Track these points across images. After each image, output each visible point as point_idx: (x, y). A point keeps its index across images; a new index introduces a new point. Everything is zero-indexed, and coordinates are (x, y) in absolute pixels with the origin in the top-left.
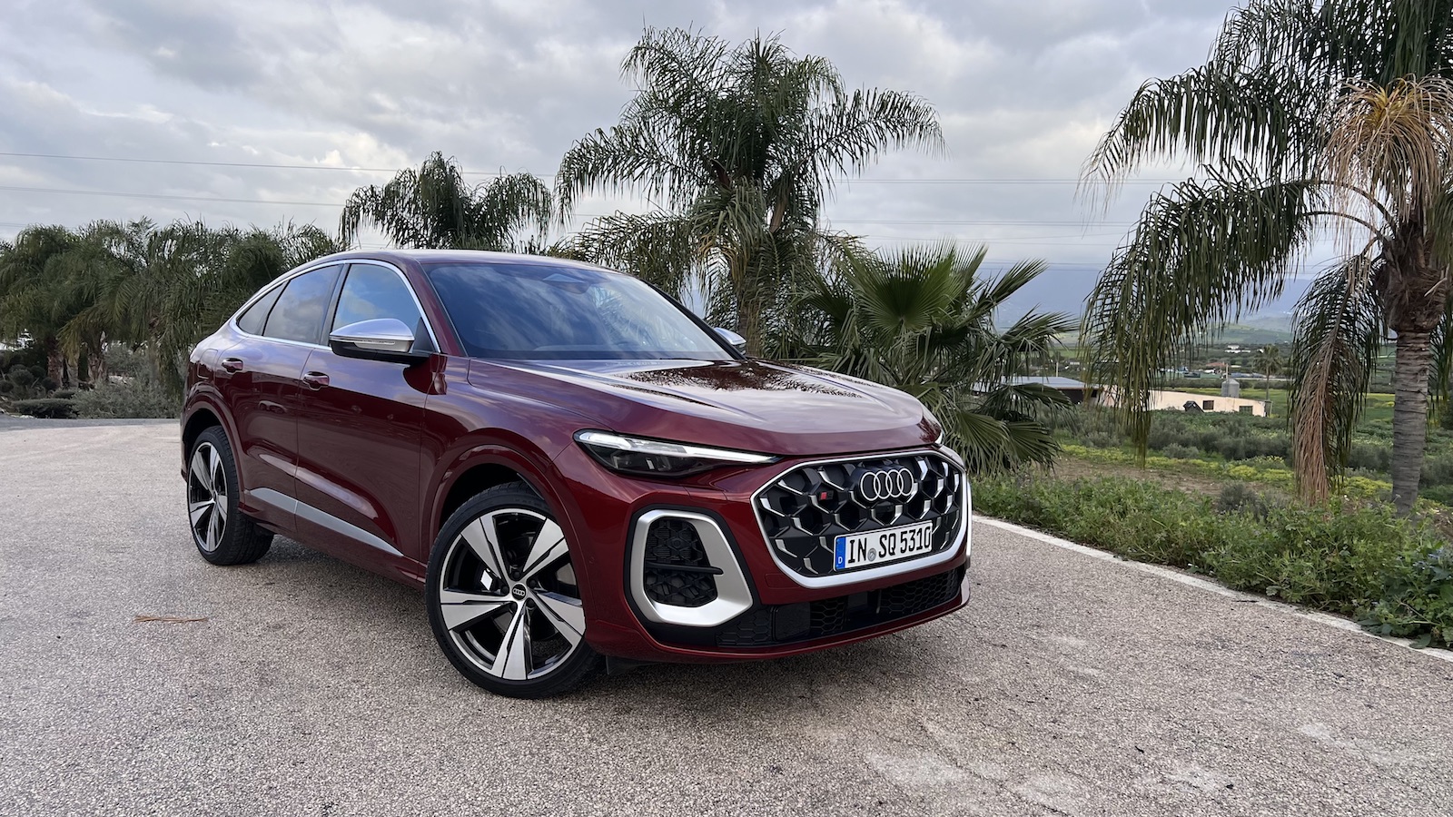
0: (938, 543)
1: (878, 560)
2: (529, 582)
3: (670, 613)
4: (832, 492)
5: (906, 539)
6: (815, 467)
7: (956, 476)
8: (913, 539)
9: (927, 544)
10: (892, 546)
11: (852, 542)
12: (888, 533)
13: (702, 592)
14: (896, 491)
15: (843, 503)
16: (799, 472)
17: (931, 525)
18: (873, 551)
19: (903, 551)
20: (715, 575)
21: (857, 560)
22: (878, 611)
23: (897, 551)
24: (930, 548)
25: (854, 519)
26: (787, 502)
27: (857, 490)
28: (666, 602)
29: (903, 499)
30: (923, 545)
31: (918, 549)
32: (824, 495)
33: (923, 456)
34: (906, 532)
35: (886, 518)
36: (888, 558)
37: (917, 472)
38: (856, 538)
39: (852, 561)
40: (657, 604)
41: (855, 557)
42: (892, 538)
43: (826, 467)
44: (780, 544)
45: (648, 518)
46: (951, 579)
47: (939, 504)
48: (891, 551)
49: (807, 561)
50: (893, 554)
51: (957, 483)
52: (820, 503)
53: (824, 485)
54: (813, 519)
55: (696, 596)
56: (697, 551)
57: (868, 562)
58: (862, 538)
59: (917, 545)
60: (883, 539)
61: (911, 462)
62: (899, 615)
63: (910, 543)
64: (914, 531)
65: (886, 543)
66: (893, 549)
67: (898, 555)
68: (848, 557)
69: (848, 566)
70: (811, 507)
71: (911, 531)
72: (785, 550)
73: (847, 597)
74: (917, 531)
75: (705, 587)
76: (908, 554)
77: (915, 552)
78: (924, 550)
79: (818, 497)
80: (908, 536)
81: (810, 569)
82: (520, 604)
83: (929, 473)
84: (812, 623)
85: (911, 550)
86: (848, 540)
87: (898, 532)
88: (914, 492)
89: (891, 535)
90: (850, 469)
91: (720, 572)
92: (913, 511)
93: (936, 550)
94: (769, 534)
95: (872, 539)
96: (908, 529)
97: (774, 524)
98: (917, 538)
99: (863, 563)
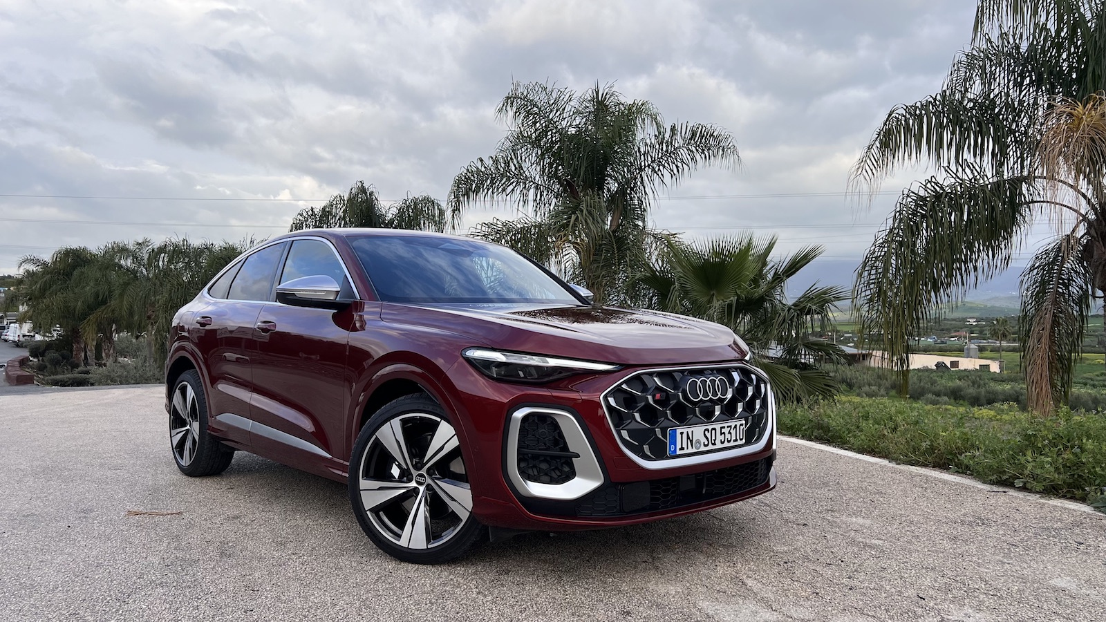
0: (750, 437)
1: (703, 449)
2: (428, 471)
3: (538, 490)
4: (664, 394)
5: (724, 433)
6: (651, 374)
7: (763, 386)
8: (730, 433)
9: (741, 437)
10: (713, 438)
11: (682, 433)
12: (710, 428)
13: (564, 473)
14: (715, 394)
15: (673, 402)
16: (638, 377)
17: (744, 422)
18: (698, 441)
19: (722, 443)
20: (573, 459)
21: (686, 448)
22: (704, 492)
23: (718, 442)
24: (744, 441)
25: (683, 415)
26: (629, 401)
27: (684, 392)
28: (535, 480)
29: (721, 401)
30: (738, 438)
31: (734, 441)
32: (658, 396)
33: (736, 369)
34: (724, 427)
35: (708, 415)
36: (711, 447)
37: (732, 381)
38: (685, 431)
39: (682, 449)
40: (529, 482)
41: (685, 446)
42: (713, 431)
43: (659, 374)
44: (625, 434)
45: (519, 414)
46: (762, 467)
47: (750, 406)
48: (713, 442)
49: (646, 447)
50: (714, 444)
51: (763, 390)
52: (655, 402)
53: (658, 388)
54: (650, 414)
55: (559, 476)
56: (559, 439)
57: (694, 450)
58: (690, 430)
59: (734, 438)
60: (706, 432)
61: (726, 372)
62: (721, 494)
63: (728, 436)
64: (731, 426)
65: (708, 435)
66: (715, 440)
67: (719, 445)
68: (679, 446)
69: (679, 452)
70: (648, 404)
71: (728, 427)
72: (628, 439)
73: (679, 477)
74: (733, 427)
75: (566, 469)
76: (726, 444)
77: (732, 444)
78: (739, 442)
79: (653, 398)
80: (726, 430)
81: (649, 454)
82: (422, 489)
83: (741, 381)
84: (652, 499)
85: (729, 442)
86: (678, 432)
87: (718, 427)
88: (729, 396)
89: (713, 429)
90: (678, 376)
91: (577, 456)
92: (729, 411)
93: (748, 442)
94: (615, 426)
95: (698, 432)
96: (726, 425)
97: (619, 418)
98: (733, 432)
99: (690, 450)
